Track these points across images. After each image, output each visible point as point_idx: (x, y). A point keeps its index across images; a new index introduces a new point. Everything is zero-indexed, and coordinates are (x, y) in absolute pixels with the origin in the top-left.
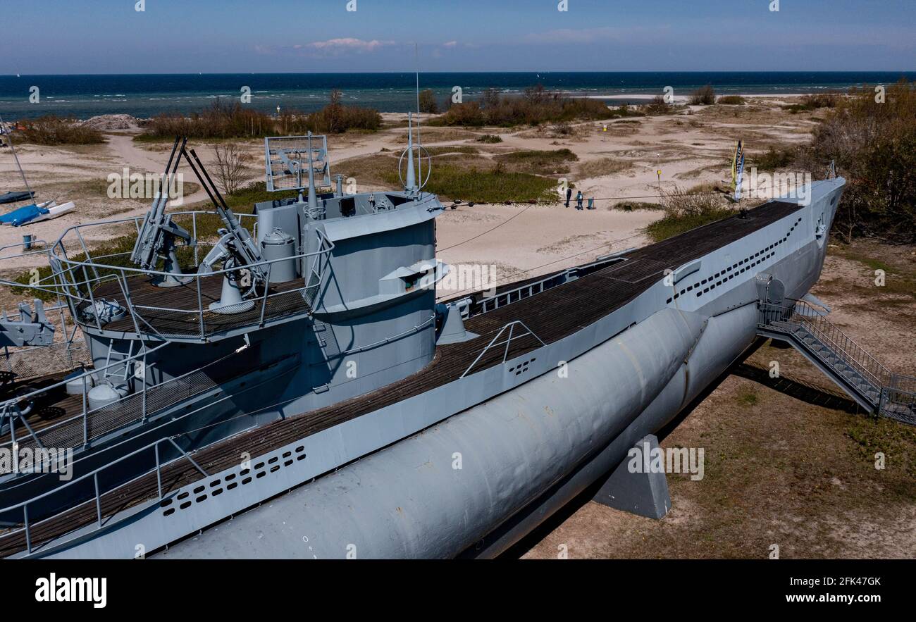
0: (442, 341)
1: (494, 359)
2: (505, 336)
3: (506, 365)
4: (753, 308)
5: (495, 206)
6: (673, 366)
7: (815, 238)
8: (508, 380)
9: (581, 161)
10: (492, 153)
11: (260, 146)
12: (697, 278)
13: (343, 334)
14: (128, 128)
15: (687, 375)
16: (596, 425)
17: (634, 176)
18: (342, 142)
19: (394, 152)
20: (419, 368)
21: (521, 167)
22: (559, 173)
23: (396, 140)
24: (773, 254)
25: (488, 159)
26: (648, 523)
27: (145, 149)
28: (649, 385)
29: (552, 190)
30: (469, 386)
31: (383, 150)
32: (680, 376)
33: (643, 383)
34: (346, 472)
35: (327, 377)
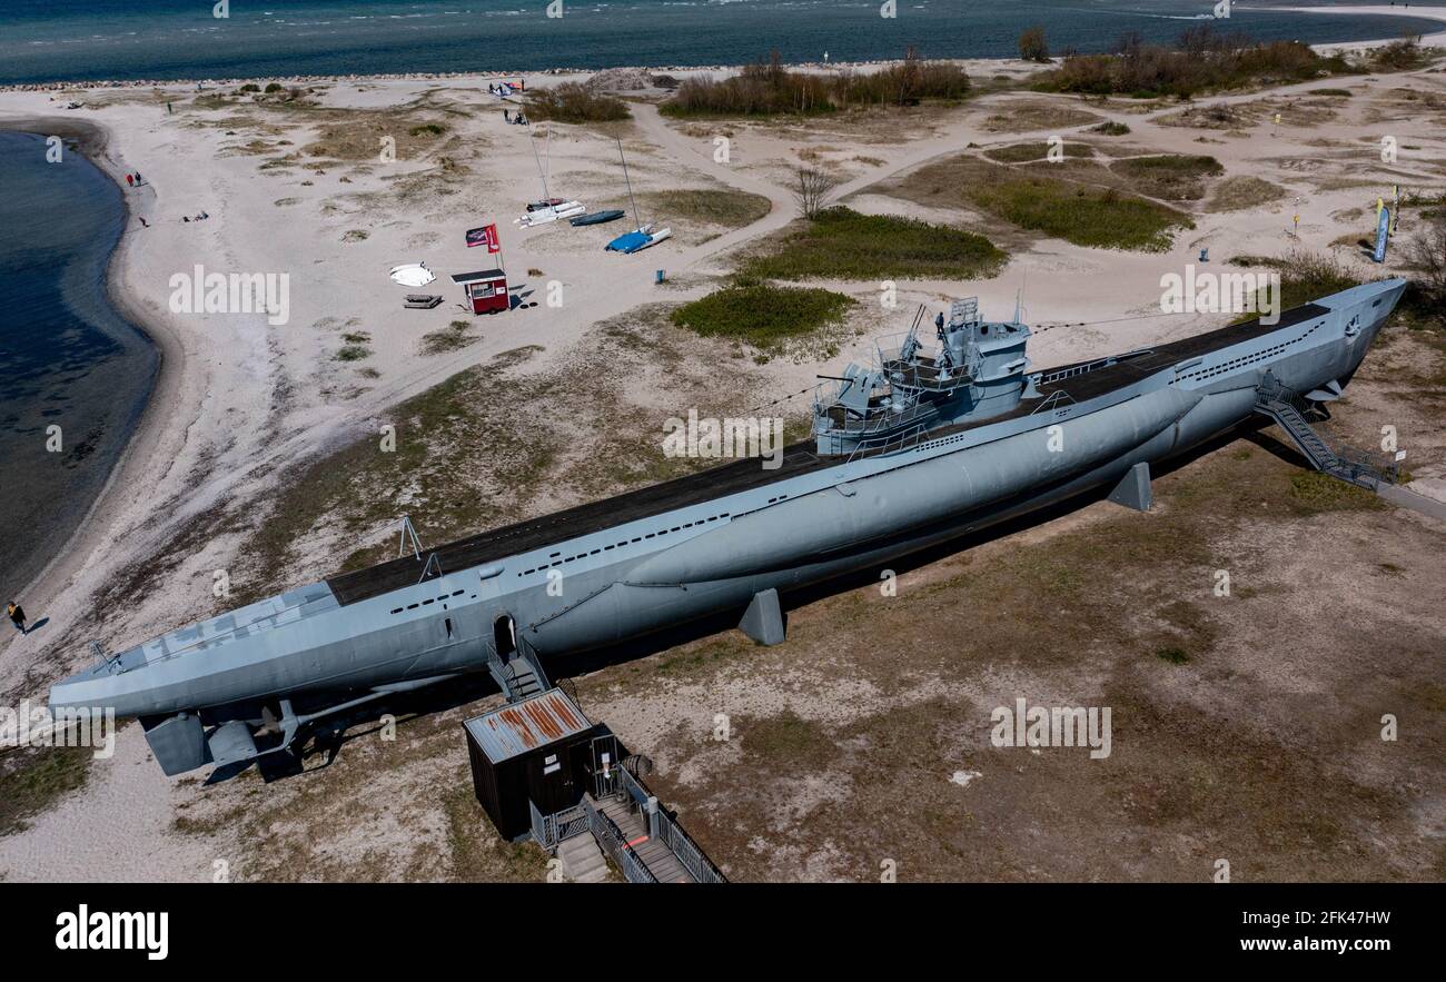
0: (1023, 397)
1: (1049, 407)
2: (1054, 397)
3: (1054, 411)
4: (1252, 390)
5: (1097, 249)
6: (1166, 423)
7: (1343, 336)
8: (1055, 418)
9: (1226, 177)
10: (1111, 155)
11: (817, 132)
12: (1199, 368)
13: (980, 390)
14: (643, 88)
15: (1177, 430)
16: (1101, 446)
17: (1279, 212)
18: (917, 127)
19: (985, 149)
20: (1012, 408)
21: (1143, 186)
22: (1188, 198)
23: (987, 125)
24: (1282, 351)
25: (1103, 167)
26: (1134, 511)
27: (682, 131)
28: (1141, 431)
29: (1166, 231)
30: (1034, 419)
31: (971, 145)
32: (1170, 431)
33: (1137, 429)
34: (978, 448)
35: (972, 408)
